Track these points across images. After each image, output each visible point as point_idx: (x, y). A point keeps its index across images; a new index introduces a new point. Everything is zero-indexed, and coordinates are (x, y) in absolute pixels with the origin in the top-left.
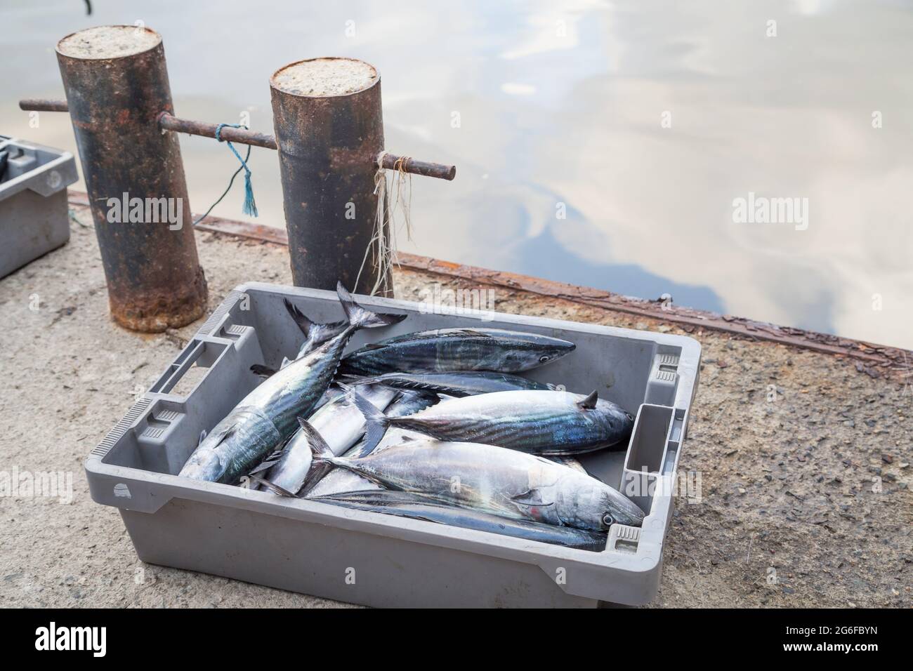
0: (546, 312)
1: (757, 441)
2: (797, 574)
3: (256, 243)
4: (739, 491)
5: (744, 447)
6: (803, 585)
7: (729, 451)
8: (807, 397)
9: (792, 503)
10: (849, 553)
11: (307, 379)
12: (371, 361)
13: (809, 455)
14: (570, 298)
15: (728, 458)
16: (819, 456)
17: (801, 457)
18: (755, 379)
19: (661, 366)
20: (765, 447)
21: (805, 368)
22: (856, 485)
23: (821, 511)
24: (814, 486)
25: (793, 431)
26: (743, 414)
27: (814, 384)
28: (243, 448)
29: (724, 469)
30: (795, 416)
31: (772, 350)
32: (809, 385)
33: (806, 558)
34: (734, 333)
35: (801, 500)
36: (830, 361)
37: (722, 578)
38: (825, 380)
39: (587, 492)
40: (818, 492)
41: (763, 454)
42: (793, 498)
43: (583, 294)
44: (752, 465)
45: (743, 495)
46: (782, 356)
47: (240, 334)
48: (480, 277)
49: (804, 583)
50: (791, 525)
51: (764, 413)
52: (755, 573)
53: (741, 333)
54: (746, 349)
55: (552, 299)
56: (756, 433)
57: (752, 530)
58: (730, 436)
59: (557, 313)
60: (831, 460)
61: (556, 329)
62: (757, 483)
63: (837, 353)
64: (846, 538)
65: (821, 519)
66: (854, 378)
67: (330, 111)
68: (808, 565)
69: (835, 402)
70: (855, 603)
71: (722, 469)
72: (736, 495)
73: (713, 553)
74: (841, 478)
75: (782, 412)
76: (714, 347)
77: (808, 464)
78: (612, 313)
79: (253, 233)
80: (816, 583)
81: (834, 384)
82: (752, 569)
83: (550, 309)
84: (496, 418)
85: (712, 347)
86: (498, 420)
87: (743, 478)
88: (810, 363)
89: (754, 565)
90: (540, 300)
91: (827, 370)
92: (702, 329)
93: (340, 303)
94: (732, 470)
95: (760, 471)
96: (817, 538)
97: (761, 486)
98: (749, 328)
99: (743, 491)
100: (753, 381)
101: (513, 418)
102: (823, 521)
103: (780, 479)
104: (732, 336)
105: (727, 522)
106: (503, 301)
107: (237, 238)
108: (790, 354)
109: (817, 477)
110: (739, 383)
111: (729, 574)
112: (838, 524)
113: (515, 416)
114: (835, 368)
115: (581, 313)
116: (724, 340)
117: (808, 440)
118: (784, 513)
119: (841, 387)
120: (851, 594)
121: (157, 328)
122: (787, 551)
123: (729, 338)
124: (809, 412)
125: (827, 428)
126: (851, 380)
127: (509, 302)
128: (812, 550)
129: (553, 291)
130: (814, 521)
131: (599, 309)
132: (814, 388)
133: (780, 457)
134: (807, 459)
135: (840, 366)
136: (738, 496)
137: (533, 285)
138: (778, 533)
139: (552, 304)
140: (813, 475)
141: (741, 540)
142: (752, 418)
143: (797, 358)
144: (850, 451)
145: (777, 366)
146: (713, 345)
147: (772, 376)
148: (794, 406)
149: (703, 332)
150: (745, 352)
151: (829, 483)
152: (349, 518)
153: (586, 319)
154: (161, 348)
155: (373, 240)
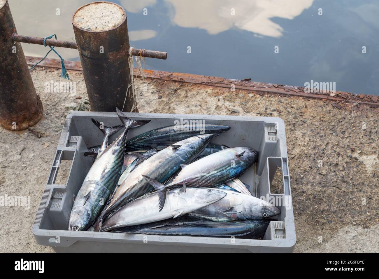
0: (199, 92)
1: (302, 149)
2: (331, 212)
3: (54, 70)
4: (301, 176)
5: (298, 153)
6: (334, 218)
7: (292, 156)
8: (316, 123)
9: (322, 179)
10: (348, 198)
11: (115, 161)
12: (140, 145)
13: (323, 153)
14: (207, 84)
15: (292, 159)
16: (327, 153)
17: (320, 154)
18: (294, 117)
19: (268, 133)
20: (306, 152)
21: (312, 108)
22: (344, 165)
23: (334, 180)
24: (329, 168)
25: (315, 141)
26: (293, 136)
27: (318, 116)
28: (96, 202)
29: (293, 166)
30: (314, 134)
31: (298, 101)
32: (316, 117)
33: (333, 204)
34: (280, 94)
35: (325, 176)
36: (321, 103)
37: (304, 220)
38: (321, 113)
39: (255, 205)
40: (331, 171)
41: (306, 155)
42: (322, 176)
43: (212, 81)
44: (303, 162)
45: (303, 178)
46: (302, 103)
47: (77, 141)
48: (164, 77)
49: (335, 216)
50: (324, 189)
51: (302, 134)
52: (315, 215)
53: (283, 93)
54: (287, 102)
55: (199, 85)
56: (301, 145)
57: (310, 195)
58: (291, 148)
59: (203, 93)
60: (332, 154)
61: (220, 120)
62: (307, 170)
63: (323, 99)
64: (346, 192)
65: (335, 184)
66: (332, 111)
67: (108, 37)
68: (335, 207)
69: (327, 124)
70: (355, 222)
71: (291, 166)
72: (300, 178)
73: (298, 208)
74: (338, 162)
75: (309, 133)
76: (274, 103)
77: (324, 157)
78: (227, 89)
79: (51, 64)
80: (339, 216)
81: (325, 115)
82: (314, 213)
83: (200, 91)
84: (208, 174)
85: (273, 103)
86: (209, 175)
87: (301, 169)
88: (314, 105)
89: (314, 211)
90: (194, 86)
91: (321, 108)
92: (266, 93)
93: (119, 118)
94: (295, 166)
95: (307, 164)
96: (335, 194)
97: (308, 172)
98: (286, 90)
99: (302, 176)
100: (294, 118)
101: (214, 172)
102: (336, 185)
103: (315, 167)
104: (280, 95)
105: (300, 192)
106: (178, 89)
107: (44, 68)
108: (305, 102)
109: (329, 164)
110: (288, 120)
111: (306, 218)
112: (341, 185)
113: (215, 170)
114: (324, 106)
115: (214, 91)
116: (277, 98)
117: (321, 146)
118: (320, 183)
119: (329, 116)
120: (353, 218)
121: (24, 128)
122: (325, 202)
123: (278, 97)
124: (319, 131)
125: (327, 138)
126: (331, 112)
127: (181, 89)
128: (334, 200)
129: (198, 81)
130: (332, 186)
131: (221, 88)
132: (318, 118)
133: (313, 156)
134: (323, 155)
135: (326, 105)
136: (301, 178)
137: (189, 78)
138: (320, 194)
139: (200, 88)
140: (327, 163)
141: (306, 200)
142: (297, 137)
143: (308, 103)
144: (338, 148)
145: (301, 109)
146: (273, 101)
147: (300, 114)
148: (312, 128)
149: (267, 95)
150: (287, 103)
151: (334, 166)
152: (162, 241)
153: (216, 94)
154: (28, 138)
155: (129, 86)
